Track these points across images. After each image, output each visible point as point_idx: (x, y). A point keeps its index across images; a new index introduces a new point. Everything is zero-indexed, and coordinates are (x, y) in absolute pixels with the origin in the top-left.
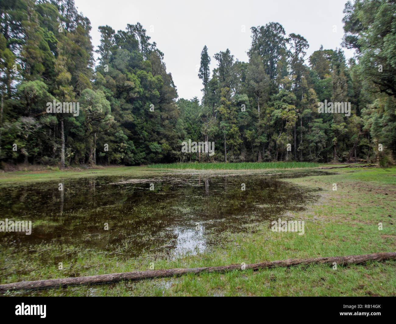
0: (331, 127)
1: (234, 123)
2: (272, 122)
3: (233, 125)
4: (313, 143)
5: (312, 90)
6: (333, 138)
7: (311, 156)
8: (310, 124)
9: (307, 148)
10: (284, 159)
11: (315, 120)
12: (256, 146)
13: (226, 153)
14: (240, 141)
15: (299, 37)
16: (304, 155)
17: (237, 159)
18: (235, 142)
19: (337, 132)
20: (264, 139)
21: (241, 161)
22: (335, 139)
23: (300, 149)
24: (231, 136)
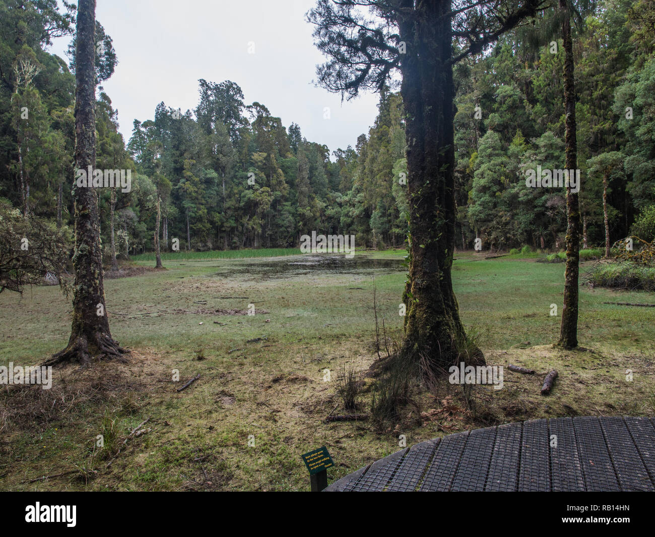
0: (297, 211)
1: (202, 204)
2: (242, 204)
3: (201, 206)
4: (283, 228)
5: (280, 171)
6: (299, 222)
7: (280, 242)
8: (279, 207)
9: (276, 233)
10: (251, 246)
11: (284, 203)
12: (224, 231)
13: (189, 240)
14: (208, 226)
15: (263, 107)
16: (272, 240)
17: (204, 247)
18: (204, 226)
19: (302, 216)
20: (232, 223)
21: (209, 249)
22: (301, 223)
23: (268, 234)
24: (200, 219)
